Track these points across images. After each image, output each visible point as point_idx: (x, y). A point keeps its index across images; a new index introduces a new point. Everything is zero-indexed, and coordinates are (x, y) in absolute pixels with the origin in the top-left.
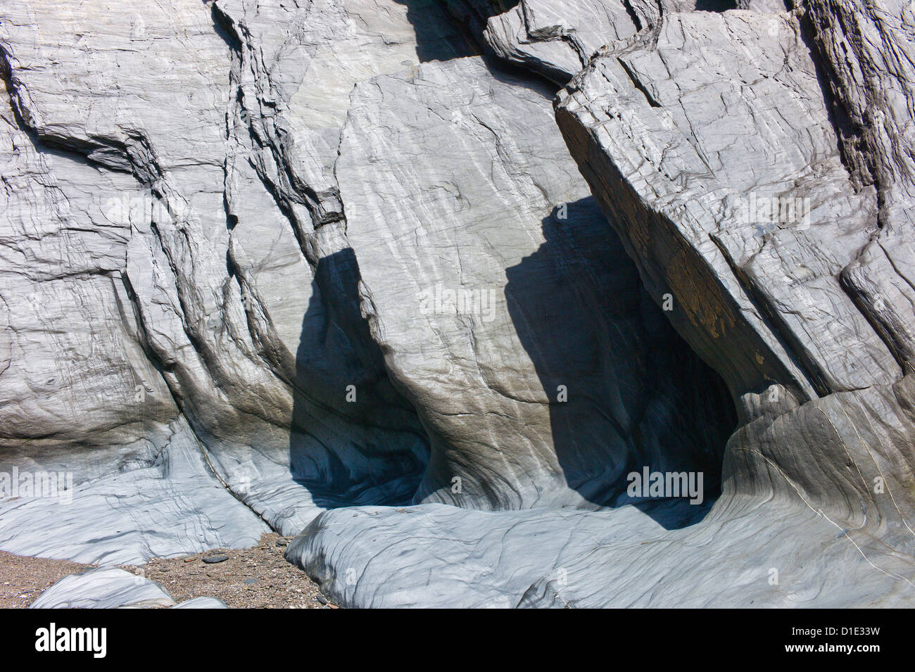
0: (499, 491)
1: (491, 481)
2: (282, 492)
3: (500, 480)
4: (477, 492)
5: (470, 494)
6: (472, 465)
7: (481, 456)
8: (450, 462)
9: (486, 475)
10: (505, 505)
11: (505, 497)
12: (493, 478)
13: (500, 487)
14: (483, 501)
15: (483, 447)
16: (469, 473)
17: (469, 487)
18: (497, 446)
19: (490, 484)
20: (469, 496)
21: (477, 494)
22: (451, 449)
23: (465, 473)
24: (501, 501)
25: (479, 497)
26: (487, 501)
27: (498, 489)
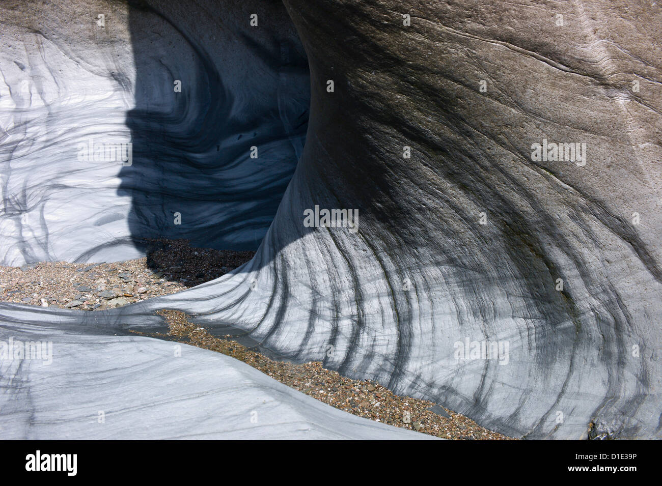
0: (585, 275)
1: (550, 225)
2: (55, 144)
3: (597, 227)
4: (481, 258)
5: (451, 261)
6: (467, 144)
7: (518, 105)
8: (366, 122)
9: (528, 195)
10: (606, 340)
11: (609, 305)
12: (561, 213)
13: (591, 257)
14: (501, 302)
15: (529, 62)
16: (450, 176)
17: (449, 233)
18: (604, 61)
19: (545, 239)
20: (446, 268)
21: (479, 268)
22: (372, 68)
23: (430, 173)
24: (589, 319)
25: (489, 281)
26: (520, 303)
27: (579, 263)
